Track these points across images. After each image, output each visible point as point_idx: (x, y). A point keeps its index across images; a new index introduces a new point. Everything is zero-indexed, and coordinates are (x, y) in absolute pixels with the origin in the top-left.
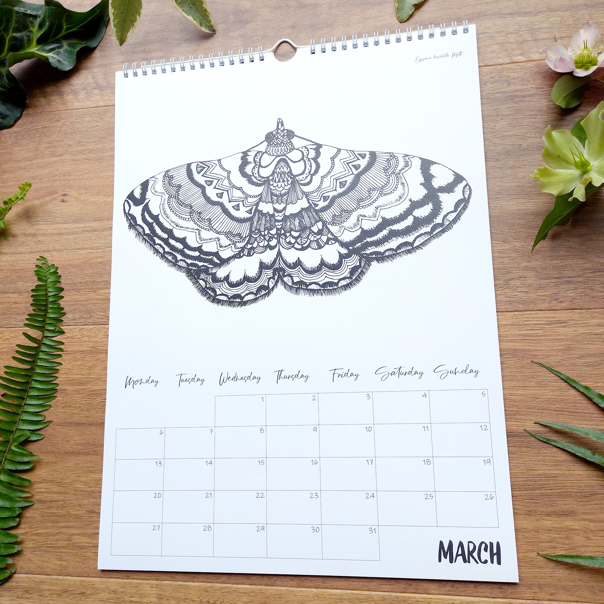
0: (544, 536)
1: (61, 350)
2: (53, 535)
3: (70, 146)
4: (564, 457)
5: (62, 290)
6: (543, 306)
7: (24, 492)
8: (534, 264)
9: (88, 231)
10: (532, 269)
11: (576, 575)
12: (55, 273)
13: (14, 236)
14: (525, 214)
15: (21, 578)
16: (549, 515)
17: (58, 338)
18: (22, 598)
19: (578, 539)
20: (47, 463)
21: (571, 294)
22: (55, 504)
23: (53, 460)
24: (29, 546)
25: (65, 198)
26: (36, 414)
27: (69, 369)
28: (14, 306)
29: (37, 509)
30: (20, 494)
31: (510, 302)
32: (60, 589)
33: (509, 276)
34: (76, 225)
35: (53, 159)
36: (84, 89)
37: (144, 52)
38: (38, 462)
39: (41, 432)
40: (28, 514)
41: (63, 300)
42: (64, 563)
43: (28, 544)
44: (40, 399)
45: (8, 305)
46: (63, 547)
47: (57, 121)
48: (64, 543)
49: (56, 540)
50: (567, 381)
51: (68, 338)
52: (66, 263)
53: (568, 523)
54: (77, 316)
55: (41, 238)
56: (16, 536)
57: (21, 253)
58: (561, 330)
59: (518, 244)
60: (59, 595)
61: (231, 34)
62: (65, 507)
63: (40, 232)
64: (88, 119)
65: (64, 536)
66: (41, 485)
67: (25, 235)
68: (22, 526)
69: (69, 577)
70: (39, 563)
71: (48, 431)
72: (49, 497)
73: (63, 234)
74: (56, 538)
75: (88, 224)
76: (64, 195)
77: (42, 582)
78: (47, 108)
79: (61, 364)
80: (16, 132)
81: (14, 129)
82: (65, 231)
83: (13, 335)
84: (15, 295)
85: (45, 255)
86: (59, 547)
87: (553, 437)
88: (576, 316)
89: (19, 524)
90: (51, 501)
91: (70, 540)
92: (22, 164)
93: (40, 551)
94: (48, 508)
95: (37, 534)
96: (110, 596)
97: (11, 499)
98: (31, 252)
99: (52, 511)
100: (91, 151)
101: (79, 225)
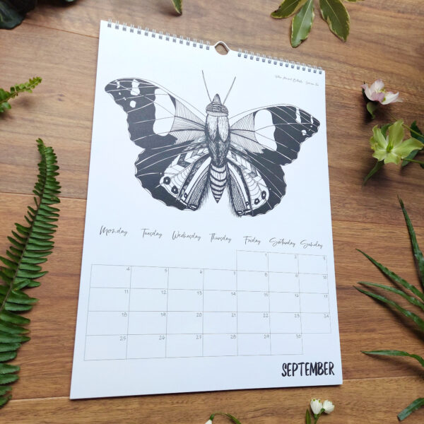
0: (363, 343)
1: (58, 215)
2: (49, 364)
3: (67, 59)
4: (370, 300)
5: (58, 168)
6: (360, 220)
7: (23, 329)
8: (355, 197)
9: (82, 127)
10: (354, 199)
11: (378, 363)
12: (52, 154)
13: (11, 118)
14: (352, 170)
15: (16, 403)
16: (365, 331)
17: (55, 206)
18: (17, 420)
19: (378, 344)
20: (43, 306)
21: (371, 215)
22: (50, 339)
23: (49, 303)
24: (24, 375)
25: (62, 98)
26: (34, 265)
27: (64, 231)
28: (11, 175)
29: (33, 344)
30: (19, 332)
31: (345, 216)
32: (54, 407)
33: (345, 202)
34: (71, 121)
35: (51, 65)
36: (79, 20)
37: (129, 9)
38: (35, 305)
39: (37, 280)
40: (25, 348)
41: (58, 176)
42: (58, 386)
43: (24, 374)
44: (37, 253)
45: (5, 174)
46: (58, 373)
47: (55, 36)
48: (59, 370)
49: (51, 368)
50: (371, 260)
51: (64, 206)
52: (62, 148)
53: (373, 335)
54: (72, 190)
55: (38, 125)
56: (15, 367)
57: (20, 133)
58: (368, 234)
59: (349, 185)
60: (54, 413)
61: (192, 19)
62: (59, 341)
63: (38, 119)
64: (82, 43)
65: (59, 364)
66: (37, 324)
67: (23, 119)
68: (18, 359)
69: (63, 397)
70: (35, 388)
71: (44, 280)
72: (45, 333)
73: (58, 125)
74: (51, 366)
75: (82, 122)
76: (61, 95)
77: (38, 404)
78: (45, 24)
79: (56, 226)
80: (16, 35)
81: (14, 32)
82: (61, 123)
83: (10, 199)
84: (12, 167)
85: (43, 139)
86: (54, 374)
87: (366, 290)
88: (374, 227)
89: (15, 358)
90: (47, 337)
91: (64, 367)
92: (21, 62)
93: (35, 378)
94: (43, 342)
95: (33, 365)
96: (100, 408)
97: (10, 336)
98: (28, 134)
99: (48, 344)
100: (85, 68)
101: (75, 122)
